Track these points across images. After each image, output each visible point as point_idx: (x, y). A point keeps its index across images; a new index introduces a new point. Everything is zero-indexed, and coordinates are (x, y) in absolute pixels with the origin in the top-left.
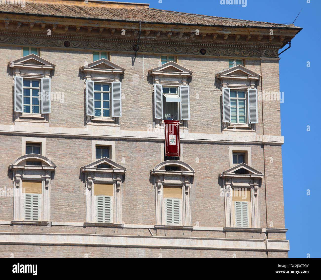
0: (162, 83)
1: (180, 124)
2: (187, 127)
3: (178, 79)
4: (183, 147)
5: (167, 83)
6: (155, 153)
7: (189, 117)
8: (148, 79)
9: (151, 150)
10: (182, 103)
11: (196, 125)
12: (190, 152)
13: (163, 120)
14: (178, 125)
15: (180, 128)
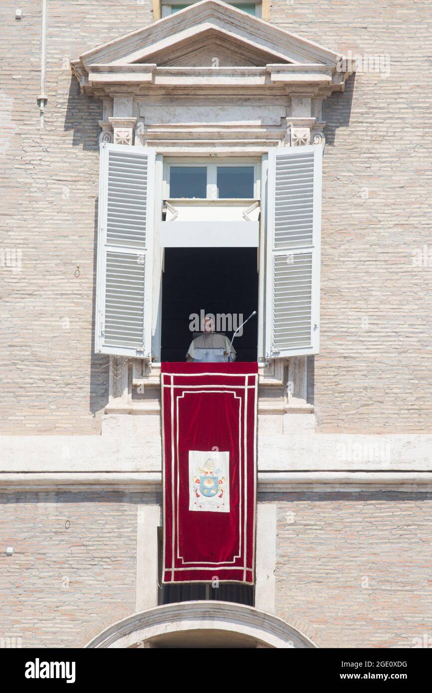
0: (156, 137)
1: (259, 385)
2: (310, 400)
3: (259, 112)
4: (282, 524)
5: (190, 136)
6: (97, 569)
7: (315, 336)
8: (70, 123)
9: (75, 550)
10: (277, 253)
11: (367, 382)
12: (322, 550)
13: (154, 364)
14: (251, 392)
15: (262, 404)
